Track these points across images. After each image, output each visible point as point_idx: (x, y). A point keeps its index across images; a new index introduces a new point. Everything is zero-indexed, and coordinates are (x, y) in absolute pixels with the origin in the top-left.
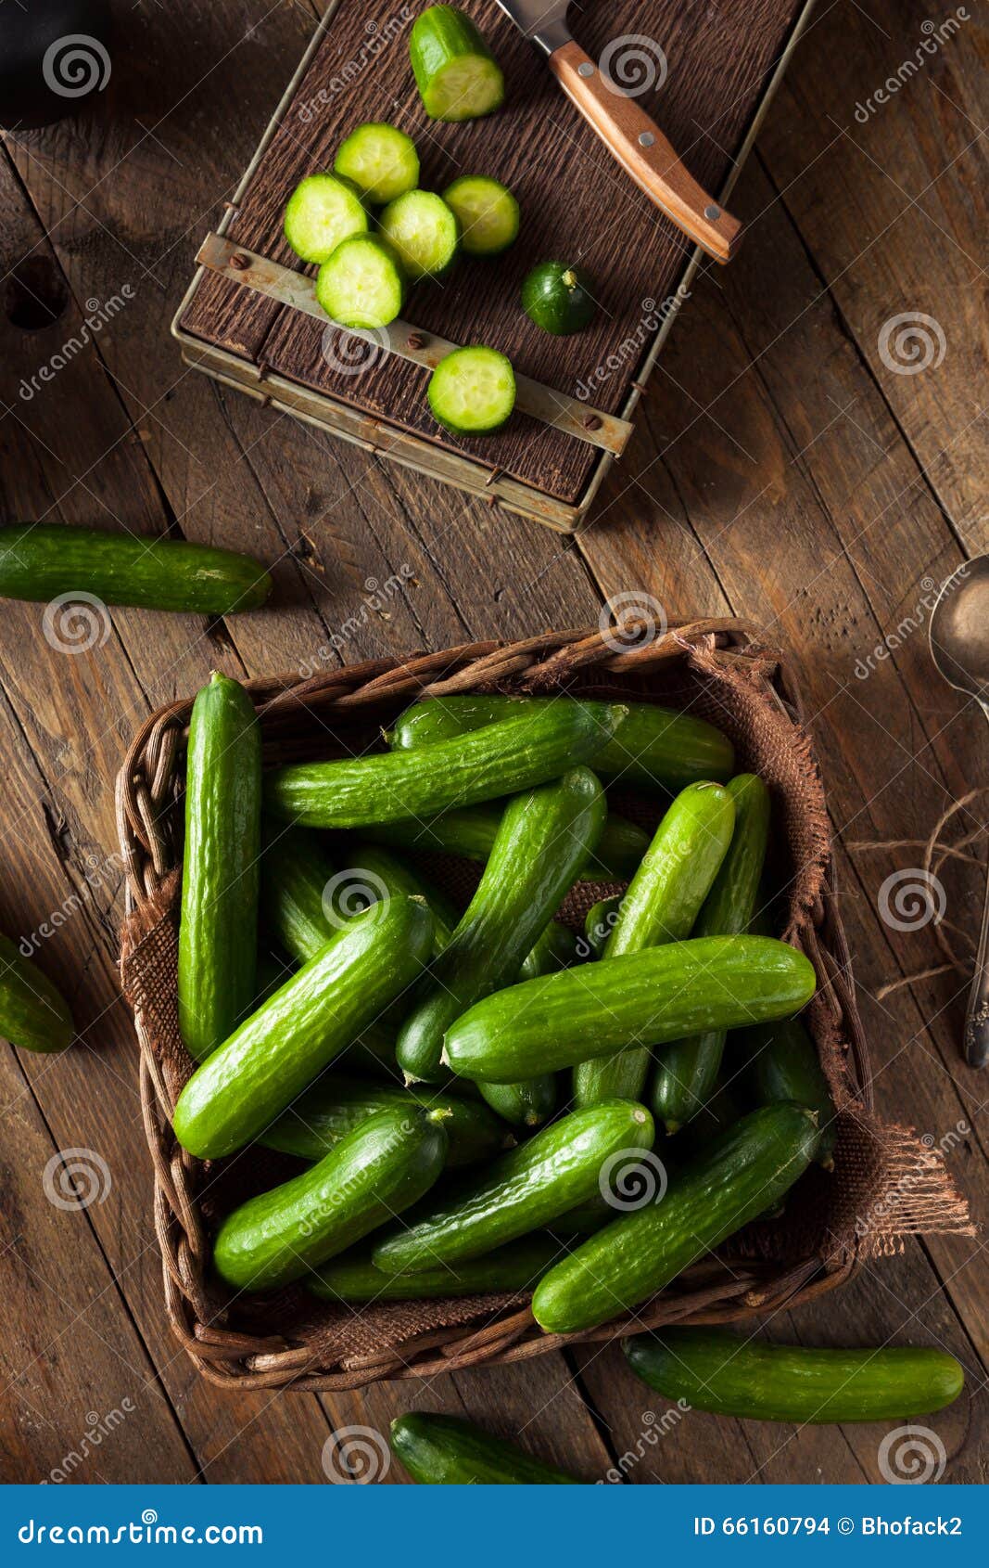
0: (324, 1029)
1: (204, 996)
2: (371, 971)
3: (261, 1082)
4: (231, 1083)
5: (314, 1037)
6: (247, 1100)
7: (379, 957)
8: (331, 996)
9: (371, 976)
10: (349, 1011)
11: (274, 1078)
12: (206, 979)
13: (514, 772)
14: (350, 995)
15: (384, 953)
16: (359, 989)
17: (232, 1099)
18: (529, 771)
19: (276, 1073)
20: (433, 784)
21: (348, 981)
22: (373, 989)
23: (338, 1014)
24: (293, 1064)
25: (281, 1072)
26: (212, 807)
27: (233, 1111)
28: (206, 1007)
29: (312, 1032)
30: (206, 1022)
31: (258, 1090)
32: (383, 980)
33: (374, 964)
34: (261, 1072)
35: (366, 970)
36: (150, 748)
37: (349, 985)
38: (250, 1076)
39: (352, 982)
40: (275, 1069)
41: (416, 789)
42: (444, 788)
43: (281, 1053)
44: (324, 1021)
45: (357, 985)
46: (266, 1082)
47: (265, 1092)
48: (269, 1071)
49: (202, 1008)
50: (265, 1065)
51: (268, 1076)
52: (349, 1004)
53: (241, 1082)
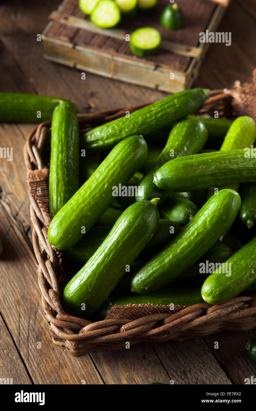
0: (107, 181)
1: (60, 191)
2: (124, 155)
3: (83, 205)
4: (71, 208)
5: (104, 185)
6: (78, 213)
7: (127, 149)
8: (110, 167)
9: (125, 156)
10: (117, 173)
11: (89, 203)
12: (60, 185)
13: (171, 109)
14: (117, 165)
15: (129, 147)
16: (120, 162)
17: (72, 214)
18: (177, 108)
19: (89, 202)
20: (142, 117)
21: (115, 161)
22: (125, 162)
23: (113, 174)
24: (96, 197)
25: (91, 201)
26: (62, 134)
27: (73, 218)
28: (60, 195)
29: (103, 183)
30: (61, 200)
31: (82, 208)
32: (129, 158)
33: (125, 152)
34: (83, 201)
35: (123, 154)
36: (37, 134)
37: (117, 161)
38: (79, 203)
39: (117, 160)
40: (89, 200)
41: (136, 121)
42: (146, 119)
43: (91, 193)
44: (107, 178)
45: (119, 161)
46: (85, 206)
47: (85, 209)
48: (86, 200)
49: (59, 195)
50: (85, 199)
51: (86, 203)
52: (116, 169)
53: (75, 207)
